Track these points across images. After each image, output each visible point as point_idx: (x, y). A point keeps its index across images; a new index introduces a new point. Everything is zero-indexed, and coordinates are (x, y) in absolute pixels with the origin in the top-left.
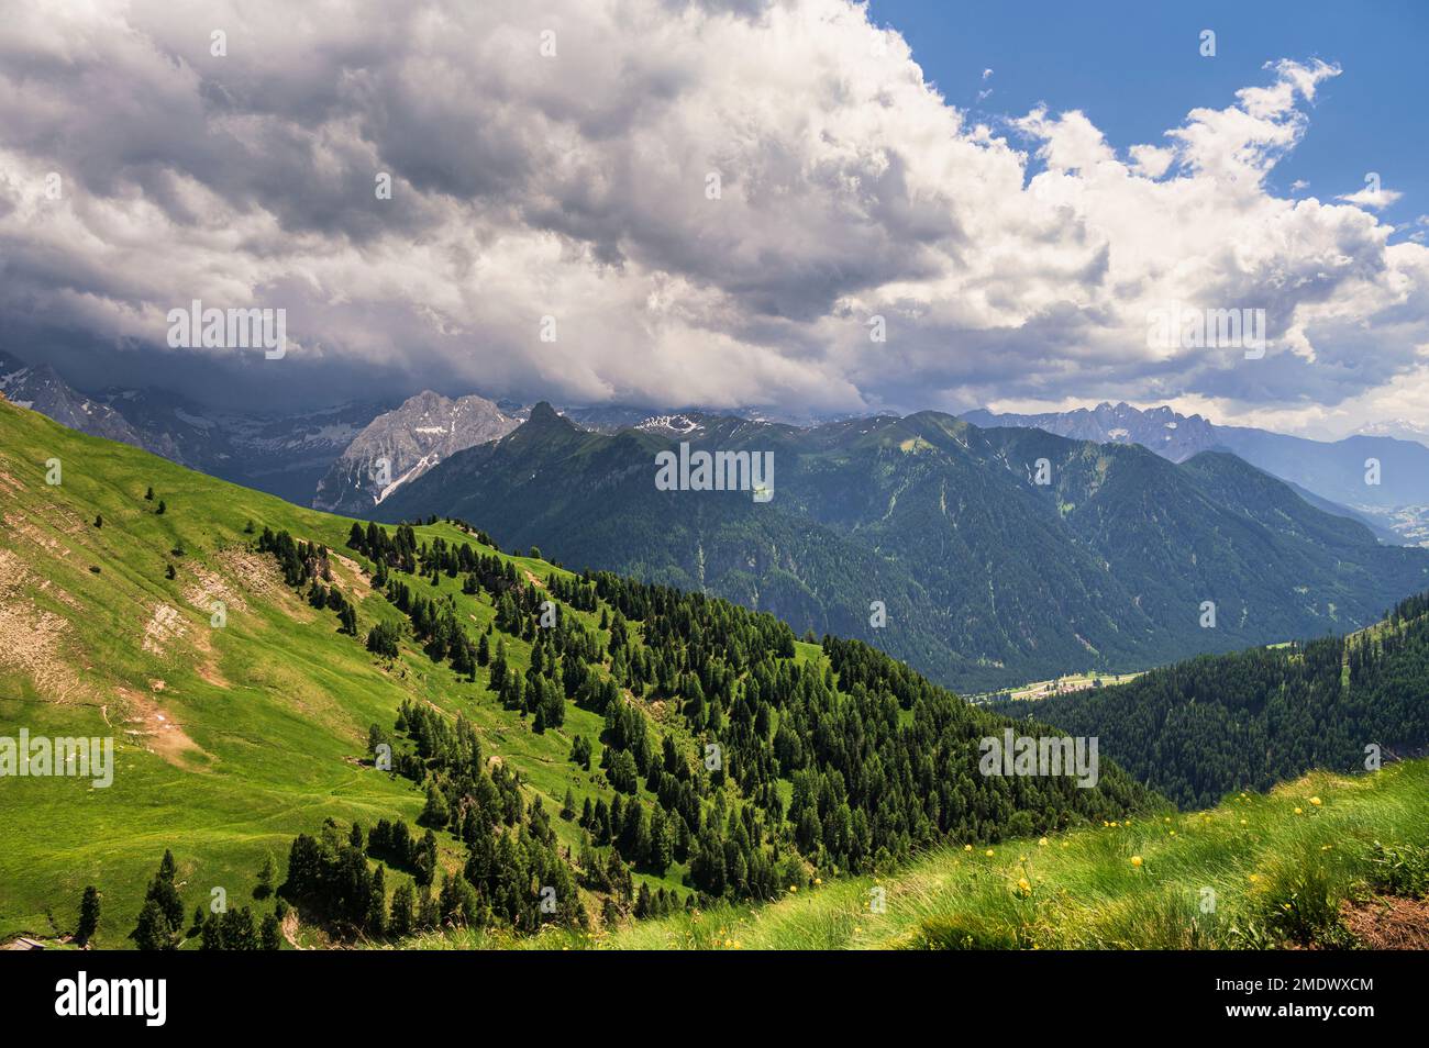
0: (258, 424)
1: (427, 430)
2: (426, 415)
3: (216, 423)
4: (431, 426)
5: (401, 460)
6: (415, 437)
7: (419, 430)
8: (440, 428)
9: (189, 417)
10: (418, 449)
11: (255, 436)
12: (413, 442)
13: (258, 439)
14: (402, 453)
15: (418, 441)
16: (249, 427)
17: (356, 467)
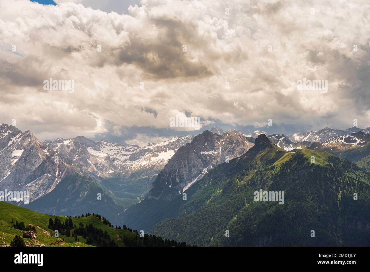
0: (128, 153)
1: (207, 153)
2: (206, 144)
3: (108, 154)
4: (209, 151)
5: (193, 170)
6: (200, 157)
7: (202, 153)
8: (213, 151)
9: (95, 151)
10: (202, 165)
11: (126, 160)
12: (199, 160)
13: (128, 161)
14: (194, 167)
15: (201, 159)
16: (124, 155)
17: (170, 176)
